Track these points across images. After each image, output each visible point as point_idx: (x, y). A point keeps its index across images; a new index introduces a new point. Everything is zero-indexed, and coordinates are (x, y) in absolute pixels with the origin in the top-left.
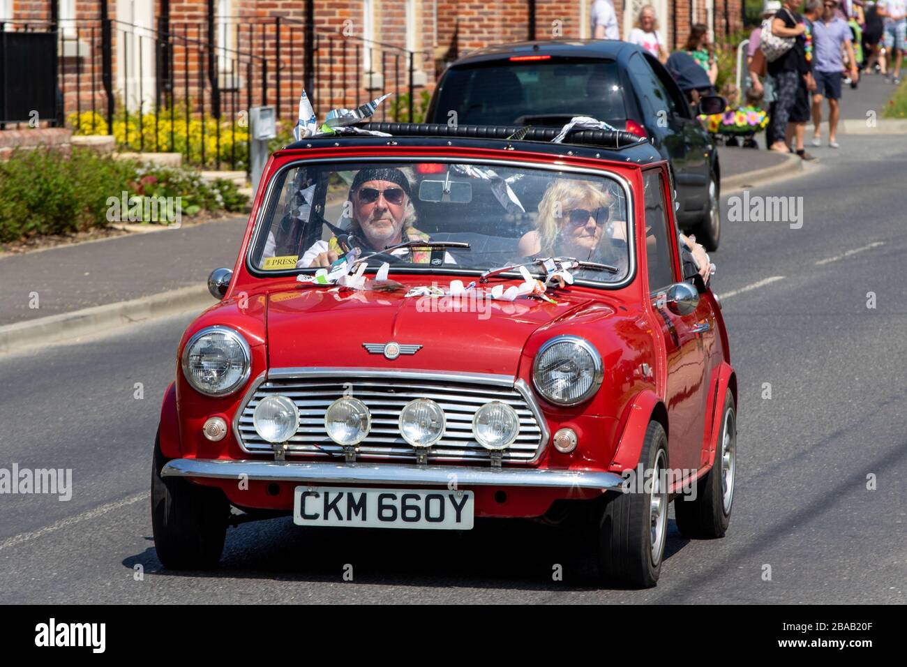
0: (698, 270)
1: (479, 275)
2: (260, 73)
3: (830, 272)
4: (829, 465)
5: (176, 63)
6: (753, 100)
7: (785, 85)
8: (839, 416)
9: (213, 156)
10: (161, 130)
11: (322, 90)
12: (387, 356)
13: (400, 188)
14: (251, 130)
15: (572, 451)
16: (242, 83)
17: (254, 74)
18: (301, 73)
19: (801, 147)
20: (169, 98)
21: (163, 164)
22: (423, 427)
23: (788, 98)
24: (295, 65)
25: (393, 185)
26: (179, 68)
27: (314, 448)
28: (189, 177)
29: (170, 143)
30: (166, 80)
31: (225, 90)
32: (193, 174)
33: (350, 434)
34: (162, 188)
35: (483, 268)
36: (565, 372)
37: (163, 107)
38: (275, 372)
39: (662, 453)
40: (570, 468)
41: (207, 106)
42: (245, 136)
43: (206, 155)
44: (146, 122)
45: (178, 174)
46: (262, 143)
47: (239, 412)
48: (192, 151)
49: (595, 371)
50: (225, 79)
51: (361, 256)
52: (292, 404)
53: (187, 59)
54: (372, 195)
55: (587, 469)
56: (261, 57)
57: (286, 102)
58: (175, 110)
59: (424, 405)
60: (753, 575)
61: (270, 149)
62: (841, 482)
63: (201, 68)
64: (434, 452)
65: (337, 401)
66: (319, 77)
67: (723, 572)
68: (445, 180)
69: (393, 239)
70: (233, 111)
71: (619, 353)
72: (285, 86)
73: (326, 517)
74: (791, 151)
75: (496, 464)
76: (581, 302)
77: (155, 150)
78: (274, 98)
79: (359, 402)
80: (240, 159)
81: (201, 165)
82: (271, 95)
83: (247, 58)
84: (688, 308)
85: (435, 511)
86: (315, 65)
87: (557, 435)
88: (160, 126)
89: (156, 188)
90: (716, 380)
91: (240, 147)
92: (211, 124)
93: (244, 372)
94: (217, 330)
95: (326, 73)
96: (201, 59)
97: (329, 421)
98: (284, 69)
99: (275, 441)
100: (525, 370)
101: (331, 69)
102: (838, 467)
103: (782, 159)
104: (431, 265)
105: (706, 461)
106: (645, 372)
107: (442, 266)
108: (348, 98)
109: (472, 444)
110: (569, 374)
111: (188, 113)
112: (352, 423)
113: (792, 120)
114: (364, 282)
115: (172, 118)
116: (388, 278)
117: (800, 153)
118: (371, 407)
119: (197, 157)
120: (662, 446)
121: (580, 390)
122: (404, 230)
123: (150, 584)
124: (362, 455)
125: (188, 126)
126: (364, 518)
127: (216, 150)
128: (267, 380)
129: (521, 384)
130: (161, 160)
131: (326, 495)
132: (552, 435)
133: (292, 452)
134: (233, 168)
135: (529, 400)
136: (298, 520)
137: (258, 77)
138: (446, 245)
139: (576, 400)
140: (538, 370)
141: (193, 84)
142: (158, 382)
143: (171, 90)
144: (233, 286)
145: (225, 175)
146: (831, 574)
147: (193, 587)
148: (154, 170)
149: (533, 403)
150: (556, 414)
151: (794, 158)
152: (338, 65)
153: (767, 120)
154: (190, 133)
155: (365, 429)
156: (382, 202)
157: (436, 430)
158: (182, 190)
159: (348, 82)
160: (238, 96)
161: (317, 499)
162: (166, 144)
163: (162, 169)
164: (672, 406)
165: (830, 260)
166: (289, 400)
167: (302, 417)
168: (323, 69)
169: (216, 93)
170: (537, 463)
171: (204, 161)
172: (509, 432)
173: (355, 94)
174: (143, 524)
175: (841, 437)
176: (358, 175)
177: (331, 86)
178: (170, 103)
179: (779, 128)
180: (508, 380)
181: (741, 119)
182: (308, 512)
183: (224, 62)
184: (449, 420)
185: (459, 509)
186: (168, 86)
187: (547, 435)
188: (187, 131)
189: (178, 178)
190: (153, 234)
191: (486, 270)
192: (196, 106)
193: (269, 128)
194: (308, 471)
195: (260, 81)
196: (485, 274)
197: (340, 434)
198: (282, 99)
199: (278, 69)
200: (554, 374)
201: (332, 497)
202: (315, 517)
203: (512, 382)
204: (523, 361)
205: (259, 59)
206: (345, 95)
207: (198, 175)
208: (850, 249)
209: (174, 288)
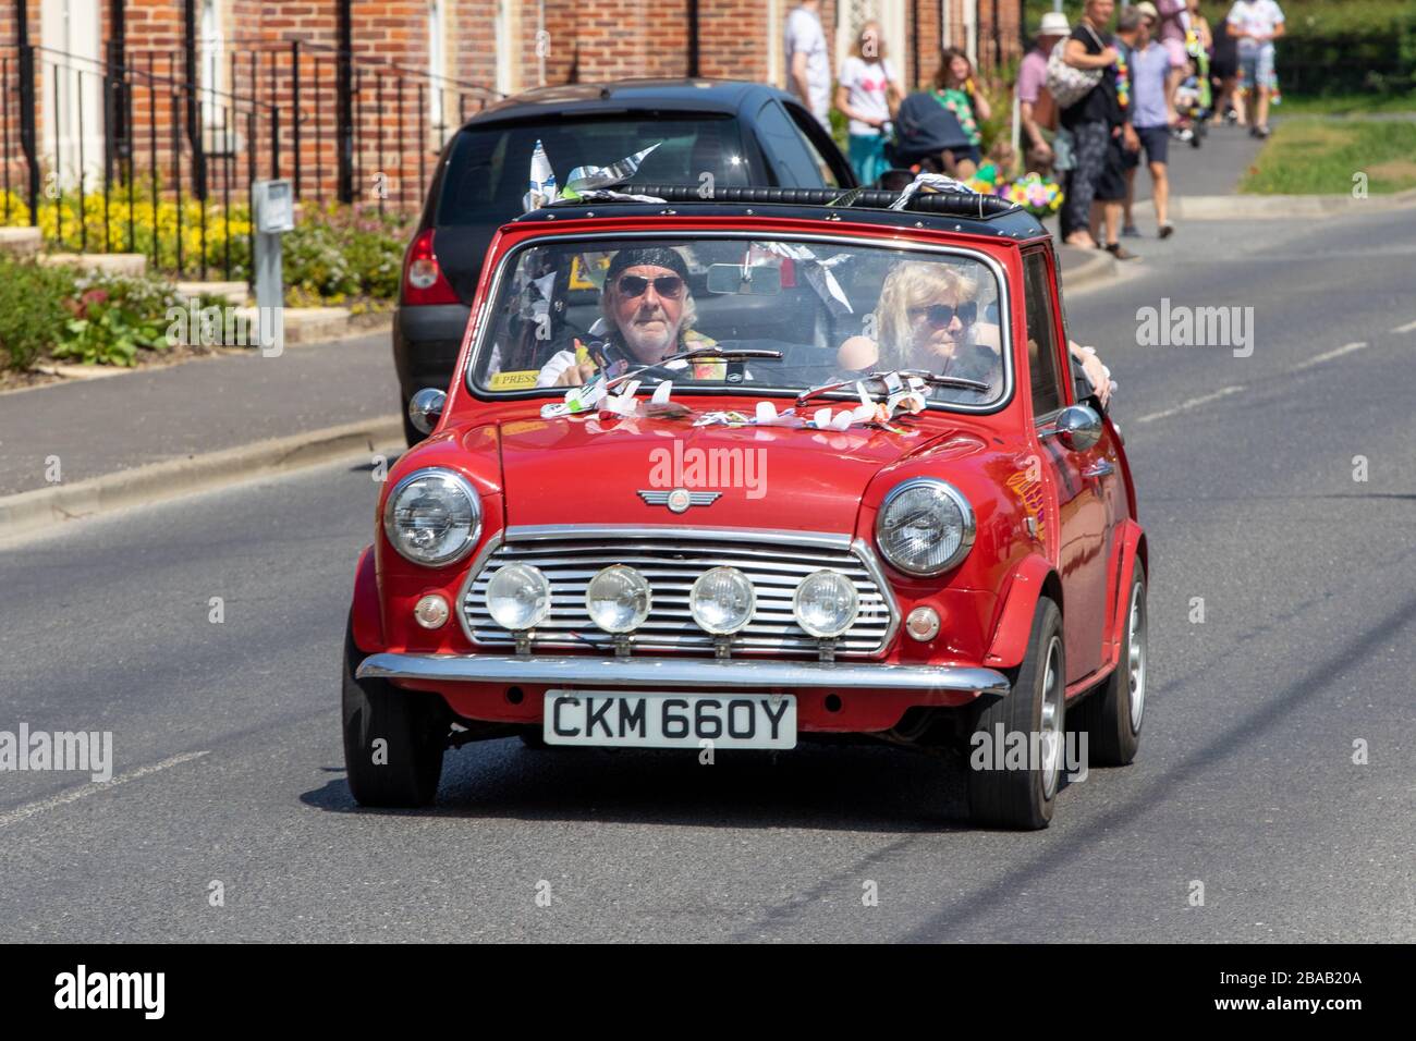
0: (1094, 389)
1: (794, 396)
2: (269, 128)
3: (1161, 433)
4: (1160, 733)
5: (136, 113)
6: (1037, 165)
7: (1087, 143)
8: (1175, 657)
9: (196, 258)
10: (113, 218)
11: (365, 154)
12: (673, 508)
13: (676, 275)
14: (254, 217)
15: (933, 639)
16: (240, 144)
17: (259, 129)
18: (332, 128)
19: (1114, 239)
20: (126, 169)
21: (117, 271)
22: (725, 606)
23: (1092, 163)
24: (323, 116)
25: (667, 272)
26: (142, 121)
27: (570, 637)
28: (158, 291)
29: (127, 239)
30: (120, 140)
31: (214, 155)
32: (164, 286)
33: (622, 617)
34: (115, 309)
35: (801, 386)
36: (922, 528)
37: (116, 183)
38: (516, 532)
39: (1056, 641)
40: (930, 663)
41: (186, 180)
42: (245, 227)
43: (184, 257)
44: (90, 207)
45: (141, 286)
46: (272, 238)
47: (465, 587)
48: (163, 252)
49: (964, 527)
50: (214, 139)
51: (628, 371)
52: (540, 576)
53: (153, 107)
54: (638, 286)
55: (953, 664)
56: (269, 103)
57: (309, 174)
58: (135, 187)
59: (725, 576)
60: (1042, 905)
61: (286, 247)
62: (1179, 759)
63: (175, 120)
64: (739, 642)
65: (602, 572)
66: (360, 135)
67: (996, 902)
68: (744, 263)
69: (667, 348)
70: (226, 189)
71: (993, 504)
72: (308, 149)
73: (589, 733)
74: (1098, 246)
75: (826, 658)
76: (940, 433)
77: (104, 250)
78: (290, 167)
79: (634, 572)
80: (238, 262)
81: (176, 274)
82: (286, 162)
83: (247, 105)
84: (1086, 441)
85: (742, 725)
86: (355, 115)
87: (911, 617)
88: (111, 213)
89: (106, 309)
90: (1119, 544)
91: (238, 244)
92: (192, 208)
93: (471, 532)
94: (433, 473)
95: (372, 128)
96: (175, 107)
97: (593, 600)
98: (306, 121)
99: (517, 627)
100: (865, 527)
101: (380, 122)
102: (1173, 736)
103: (1085, 257)
104: (727, 383)
105: (1108, 656)
106: (1031, 528)
107: (743, 383)
108: (406, 167)
109: (793, 630)
110: (928, 530)
111: (155, 191)
112: (624, 601)
113: (1098, 197)
114: (634, 406)
115: (131, 200)
116: (671, 400)
117: (1112, 249)
118: (651, 579)
119: (171, 261)
120: (1057, 632)
121: (943, 555)
122: (680, 335)
123: (100, 928)
124: (639, 646)
125: (155, 212)
126: (643, 734)
127: (199, 249)
128: (505, 543)
129: (860, 546)
130: (112, 266)
131: (590, 701)
132: (905, 616)
133: (540, 643)
134: (227, 278)
135: (871, 568)
136: (551, 738)
137: (265, 135)
138: (748, 355)
139: (937, 567)
140: (884, 526)
141: (164, 146)
142: (110, 612)
143: (129, 156)
144: (448, 413)
145: (214, 288)
146: (1164, 903)
147: (169, 931)
148: (103, 281)
149: (878, 573)
150: (909, 586)
151: (1104, 257)
152: (390, 116)
153: (1060, 198)
154: (159, 222)
155: (643, 609)
156: (652, 296)
157: (741, 610)
158: (147, 312)
159: (406, 141)
160: (234, 164)
161: (579, 707)
162: (121, 240)
163: (115, 280)
164: (1066, 576)
165: (1161, 415)
166: (536, 571)
167: (554, 593)
168: (367, 122)
169: (199, 160)
170: (883, 656)
171: (181, 267)
172: (846, 612)
173: (418, 161)
174: (89, 833)
175: (1179, 690)
176: (616, 257)
177: (380, 148)
178: (127, 177)
179: (1079, 210)
180: (841, 540)
181: (1021, 196)
182: (564, 726)
183: (212, 111)
184: (760, 597)
185: (775, 720)
186: (124, 149)
187: (897, 617)
188: (155, 220)
189: (140, 293)
190: (101, 381)
191: (805, 389)
192: (168, 180)
193: (283, 214)
194: (562, 669)
195: (268, 141)
196: (803, 394)
197: (608, 617)
198: (304, 168)
199: (296, 122)
200: (907, 532)
201: (598, 705)
202: (575, 732)
203: (849, 542)
204: (862, 513)
205: (266, 106)
206: (402, 162)
207: (172, 287)
208: (1190, 398)
209: (136, 464)
